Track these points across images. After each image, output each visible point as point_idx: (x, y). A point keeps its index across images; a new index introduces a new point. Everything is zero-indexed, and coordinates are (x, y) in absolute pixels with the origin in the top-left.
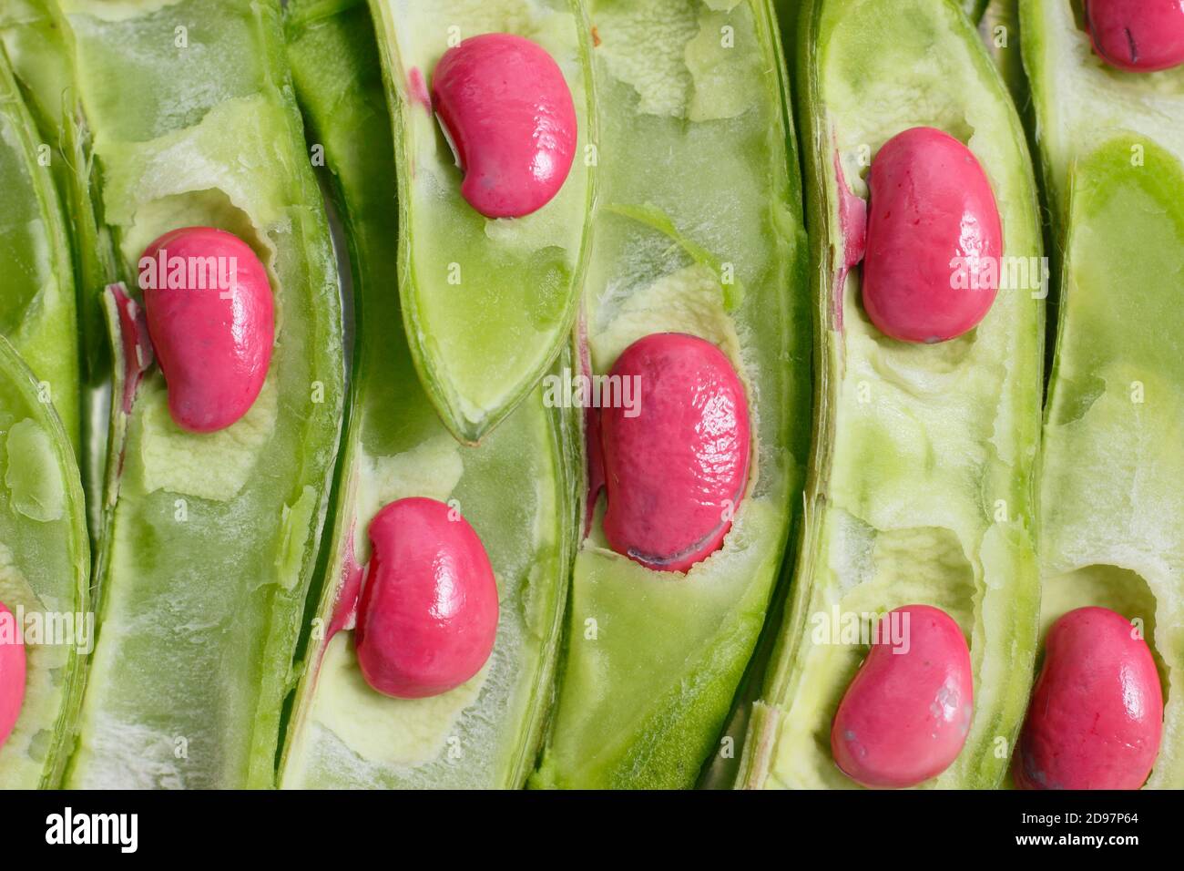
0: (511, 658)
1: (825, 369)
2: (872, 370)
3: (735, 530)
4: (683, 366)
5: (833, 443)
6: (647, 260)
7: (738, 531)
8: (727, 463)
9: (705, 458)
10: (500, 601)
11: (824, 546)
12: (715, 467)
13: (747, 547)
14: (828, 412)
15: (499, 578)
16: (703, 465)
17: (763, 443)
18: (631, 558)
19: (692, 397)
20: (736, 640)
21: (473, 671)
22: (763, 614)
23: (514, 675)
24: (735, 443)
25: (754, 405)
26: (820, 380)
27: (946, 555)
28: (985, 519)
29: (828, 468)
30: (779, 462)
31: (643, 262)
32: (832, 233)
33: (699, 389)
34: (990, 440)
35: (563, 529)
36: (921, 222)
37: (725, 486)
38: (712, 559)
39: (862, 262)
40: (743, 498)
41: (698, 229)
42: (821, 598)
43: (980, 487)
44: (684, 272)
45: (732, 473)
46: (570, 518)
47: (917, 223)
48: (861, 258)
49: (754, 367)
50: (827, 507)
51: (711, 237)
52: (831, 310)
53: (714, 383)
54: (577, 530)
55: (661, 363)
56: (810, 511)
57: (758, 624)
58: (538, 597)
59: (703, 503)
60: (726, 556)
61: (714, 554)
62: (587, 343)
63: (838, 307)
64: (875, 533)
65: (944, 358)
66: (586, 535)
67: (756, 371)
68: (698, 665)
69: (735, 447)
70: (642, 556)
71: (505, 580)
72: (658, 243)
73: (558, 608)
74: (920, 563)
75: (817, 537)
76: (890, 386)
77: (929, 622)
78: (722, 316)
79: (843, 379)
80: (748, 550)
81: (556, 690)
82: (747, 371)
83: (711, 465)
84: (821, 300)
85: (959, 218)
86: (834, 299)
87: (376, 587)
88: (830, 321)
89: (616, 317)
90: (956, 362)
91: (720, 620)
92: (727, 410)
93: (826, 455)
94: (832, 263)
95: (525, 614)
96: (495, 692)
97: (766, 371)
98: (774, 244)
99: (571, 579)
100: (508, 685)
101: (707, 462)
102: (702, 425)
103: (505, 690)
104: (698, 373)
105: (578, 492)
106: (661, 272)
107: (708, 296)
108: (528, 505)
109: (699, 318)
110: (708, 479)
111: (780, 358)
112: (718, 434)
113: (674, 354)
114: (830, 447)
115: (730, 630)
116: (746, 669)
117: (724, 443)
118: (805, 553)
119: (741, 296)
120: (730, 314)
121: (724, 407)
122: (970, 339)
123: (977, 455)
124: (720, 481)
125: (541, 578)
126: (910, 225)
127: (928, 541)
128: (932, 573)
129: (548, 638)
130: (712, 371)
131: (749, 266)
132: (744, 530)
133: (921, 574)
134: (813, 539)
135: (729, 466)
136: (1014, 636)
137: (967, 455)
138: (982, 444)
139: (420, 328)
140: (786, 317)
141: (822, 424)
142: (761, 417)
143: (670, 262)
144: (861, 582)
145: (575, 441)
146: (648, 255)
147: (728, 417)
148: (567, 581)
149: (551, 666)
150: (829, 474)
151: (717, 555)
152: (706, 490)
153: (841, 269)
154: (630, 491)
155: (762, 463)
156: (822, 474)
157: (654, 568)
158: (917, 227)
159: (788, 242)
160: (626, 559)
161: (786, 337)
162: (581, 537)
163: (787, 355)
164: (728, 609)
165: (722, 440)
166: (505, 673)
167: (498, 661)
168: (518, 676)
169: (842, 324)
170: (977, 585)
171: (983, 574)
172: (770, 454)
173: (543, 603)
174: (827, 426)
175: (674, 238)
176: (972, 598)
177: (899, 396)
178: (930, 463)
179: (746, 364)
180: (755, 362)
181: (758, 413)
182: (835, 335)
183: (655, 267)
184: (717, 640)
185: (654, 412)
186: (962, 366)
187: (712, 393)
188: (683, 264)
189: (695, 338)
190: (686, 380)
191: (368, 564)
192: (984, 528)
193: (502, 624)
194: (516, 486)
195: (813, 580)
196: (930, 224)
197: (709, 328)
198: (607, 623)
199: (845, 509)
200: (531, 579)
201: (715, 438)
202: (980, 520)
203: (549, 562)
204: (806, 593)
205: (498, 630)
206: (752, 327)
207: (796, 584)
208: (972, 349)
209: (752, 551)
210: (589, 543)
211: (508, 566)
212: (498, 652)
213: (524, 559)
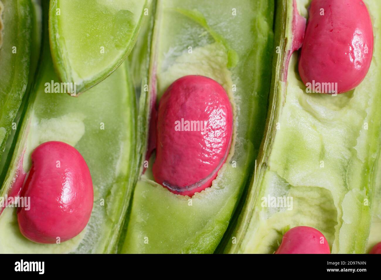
0: (97, 230)
1: (275, 100)
2: (298, 104)
3: (219, 179)
4: (202, 91)
5: (274, 138)
6: (191, 38)
7: (220, 179)
8: (219, 143)
9: (208, 139)
10: (95, 199)
11: (262, 190)
12: (212, 144)
13: (223, 188)
14: (273, 121)
15: (96, 189)
16: (206, 143)
17: (238, 136)
18: (164, 187)
19: (205, 108)
20: (212, 234)
21: (76, 233)
22: (228, 222)
23: (97, 238)
24: (224, 134)
25: (236, 117)
26: (272, 106)
27: (324, 203)
28: (347, 188)
29: (270, 150)
30: (245, 147)
31: (189, 39)
32: (287, 32)
33: (209, 104)
34: (354, 148)
35: (132, 168)
36: (334, 31)
37: (216, 155)
38: (205, 191)
39: (300, 49)
40: (225, 162)
41: (219, 25)
42: (258, 216)
43: (346, 171)
44: (209, 46)
45: (221, 149)
46: (136, 164)
47: (331, 31)
48: (300, 46)
49: (239, 97)
50: (267, 170)
51: (224, 30)
52: (282, 70)
53: (217, 102)
54: (139, 170)
55: (191, 88)
56: (258, 171)
57: (225, 228)
58: (114, 200)
59: (204, 162)
60: (212, 191)
61: (206, 189)
62: (156, 77)
63: (286, 70)
64: (289, 186)
65: (336, 104)
66: (143, 173)
67: (239, 100)
68: (191, 245)
69: (224, 136)
70: (170, 186)
71: (99, 190)
72: (198, 30)
73: (124, 207)
74: (311, 206)
75: (260, 185)
76: (307, 113)
77: (311, 236)
78: (226, 70)
79: (283, 106)
80: (225, 189)
81: (118, 249)
82: (235, 100)
83: (211, 143)
84: (277, 65)
85: (354, 32)
86: (284, 65)
87: (31, 184)
88: (280, 76)
89: (172, 65)
90: (341, 107)
91: (205, 223)
92: (222, 116)
93: (270, 143)
94: (285, 47)
95: (107, 208)
96: (86, 246)
97: (244, 101)
98: (256, 37)
99: (132, 194)
100: (93, 243)
101: (209, 141)
102: (208, 122)
103: (92, 246)
104: (210, 96)
105: (142, 151)
106: (197, 45)
107: (220, 59)
108: (116, 154)
109: (214, 70)
110: (208, 150)
111: (253, 95)
112: (216, 128)
113: (198, 85)
114: (272, 139)
115: (210, 229)
116: (216, 250)
117: (218, 133)
118: (253, 192)
119: (236, 61)
120: (230, 70)
121: (221, 115)
122: (350, 96)
123: (347, 154)
124: (214, 152)
125: (117, 191)
126: (328, 32)
127: (316, 195)
128: (316, 212)
129: (117, 222)
130: (217, 96)
131: (242, 47)
132: (223, 179)
133: (310, 212)
134: (257, 185)
135: (220, 145)
136: (354, 249)
137: (341, 153)
138: (350, 149)
139: (58, 31)
140: (258, 74)
141: (269, 127)
142: (239, 123)
143: (202, 41)
144: (279, 211)
145: (144, 125)
146: (192, 36)
147: (222, 120)
148: (130, 195)
149: (117, 236)
150: (270, 153)
151: (208, 190)
152: (206, 156)
153: (289, 51)
154: (168, 152)
155: (237, 146)
156: (266, 153)
157: (175, 193)
158: (331, 33)
159: (264, 36)
160: (161, 187)
161: (257, 84)
162: (140, 173)
163: (256, 93)
164: (210, 218)
165: (218, 131)
166: (93, 237)
167: (90, 230)
168: (100, 239)
169: (286, 79)
170: (338, 221)
171: (342, 215)
172: (241, 142)
173: (117, 204)
174: (272, 129)
175: (206, 28)
176: (335, 227)
177: (311, 119)
178: (322, 155)
179: (235, 96)
180: (239, 95)
181: (238, 121)
182: (282, 84)
183: (195, 42)
184: (202, 233)
185: (185, 113)
186: (344, 109)
187: (216, 107)
188: (210, 42)
189: (210, 79)
190: (203, 98)
191: (29, 172)
192: (345, 192)
193: (94, 212)
194: (110, 143)
195: (255, 206)
196: (338, 32)
197: (219, 76)
198: (148, 218)
199: (276, 172)
200: (112, 192)
201: (214, 130)
202: (344, 188)
203: (123, 183)
204: (250, 212)
205: (92, 215)
206: (240, 77)
207: (246, 207)
208: (350, 101)
209: (227, 190)
210: (145, 177)
211: (101, 183)
212: (91, 227)
213: (110, 181)
